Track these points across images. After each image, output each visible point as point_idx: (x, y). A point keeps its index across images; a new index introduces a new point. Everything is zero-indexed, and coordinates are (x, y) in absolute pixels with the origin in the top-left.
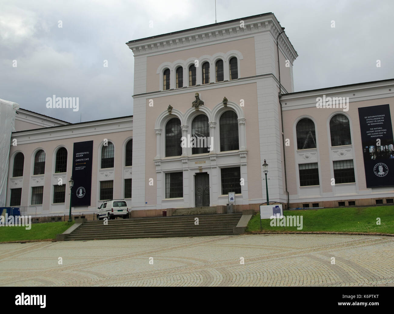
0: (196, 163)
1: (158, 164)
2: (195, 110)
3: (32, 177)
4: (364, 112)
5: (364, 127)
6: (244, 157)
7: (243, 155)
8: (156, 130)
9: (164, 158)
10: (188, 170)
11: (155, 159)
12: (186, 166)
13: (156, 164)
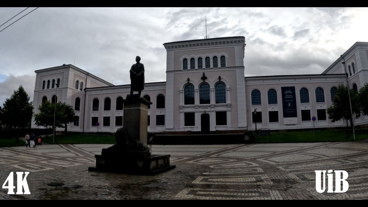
0: (202, 109)
1: (181, 108)
2: (202, 81)
3: (104, 112)
4: (284, 89)
5: (283, 95)
6: (230, 107)
7: (229, 106)
8: (180, 90)
9: (184, 105)
10: (198, 112)
11: (180, 105)
12: (197, 110)
13: (180, 108)
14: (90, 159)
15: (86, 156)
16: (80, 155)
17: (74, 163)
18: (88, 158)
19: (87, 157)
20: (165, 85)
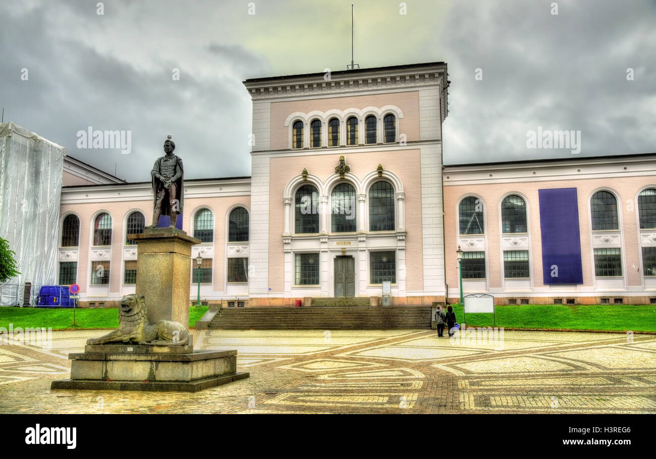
0: (338, 244)
1: (287, 241)
2: (339, 178)
3: (92, 249)
6: (403, 240)
7: (401, 238)
8: (285, 199)
9: (294, 235)
10: (327, 252)
11: (284, 235)
12: (324, 246)
13: (284, 241)
14: (53, 365)
15: (43, 360)
16: (27, 359)
17: (12, 377)
18: (49, 364)
19: (45, 362)
20: (249, 184)
